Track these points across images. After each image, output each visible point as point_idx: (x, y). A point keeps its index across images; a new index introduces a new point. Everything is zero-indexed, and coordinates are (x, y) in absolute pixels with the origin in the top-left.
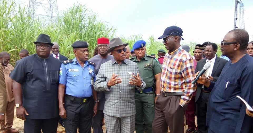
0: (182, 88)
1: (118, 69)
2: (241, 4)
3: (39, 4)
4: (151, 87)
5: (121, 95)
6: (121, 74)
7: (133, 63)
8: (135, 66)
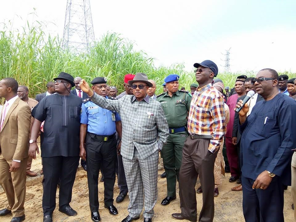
0: (211, 130)
3: (74, 31)
4: (184, 126)
5: (134, 136)
6: (139, 113)
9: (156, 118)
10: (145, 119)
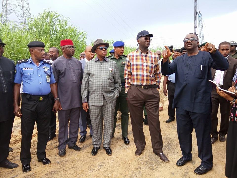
1: (100, 66)
2: (199, 14)
3: (11, 11)
5: (102, 87)
6: (103, 70)
7: (113, 62)
8: (114, 64)
9: (114, 73)
10: (108, 73)
